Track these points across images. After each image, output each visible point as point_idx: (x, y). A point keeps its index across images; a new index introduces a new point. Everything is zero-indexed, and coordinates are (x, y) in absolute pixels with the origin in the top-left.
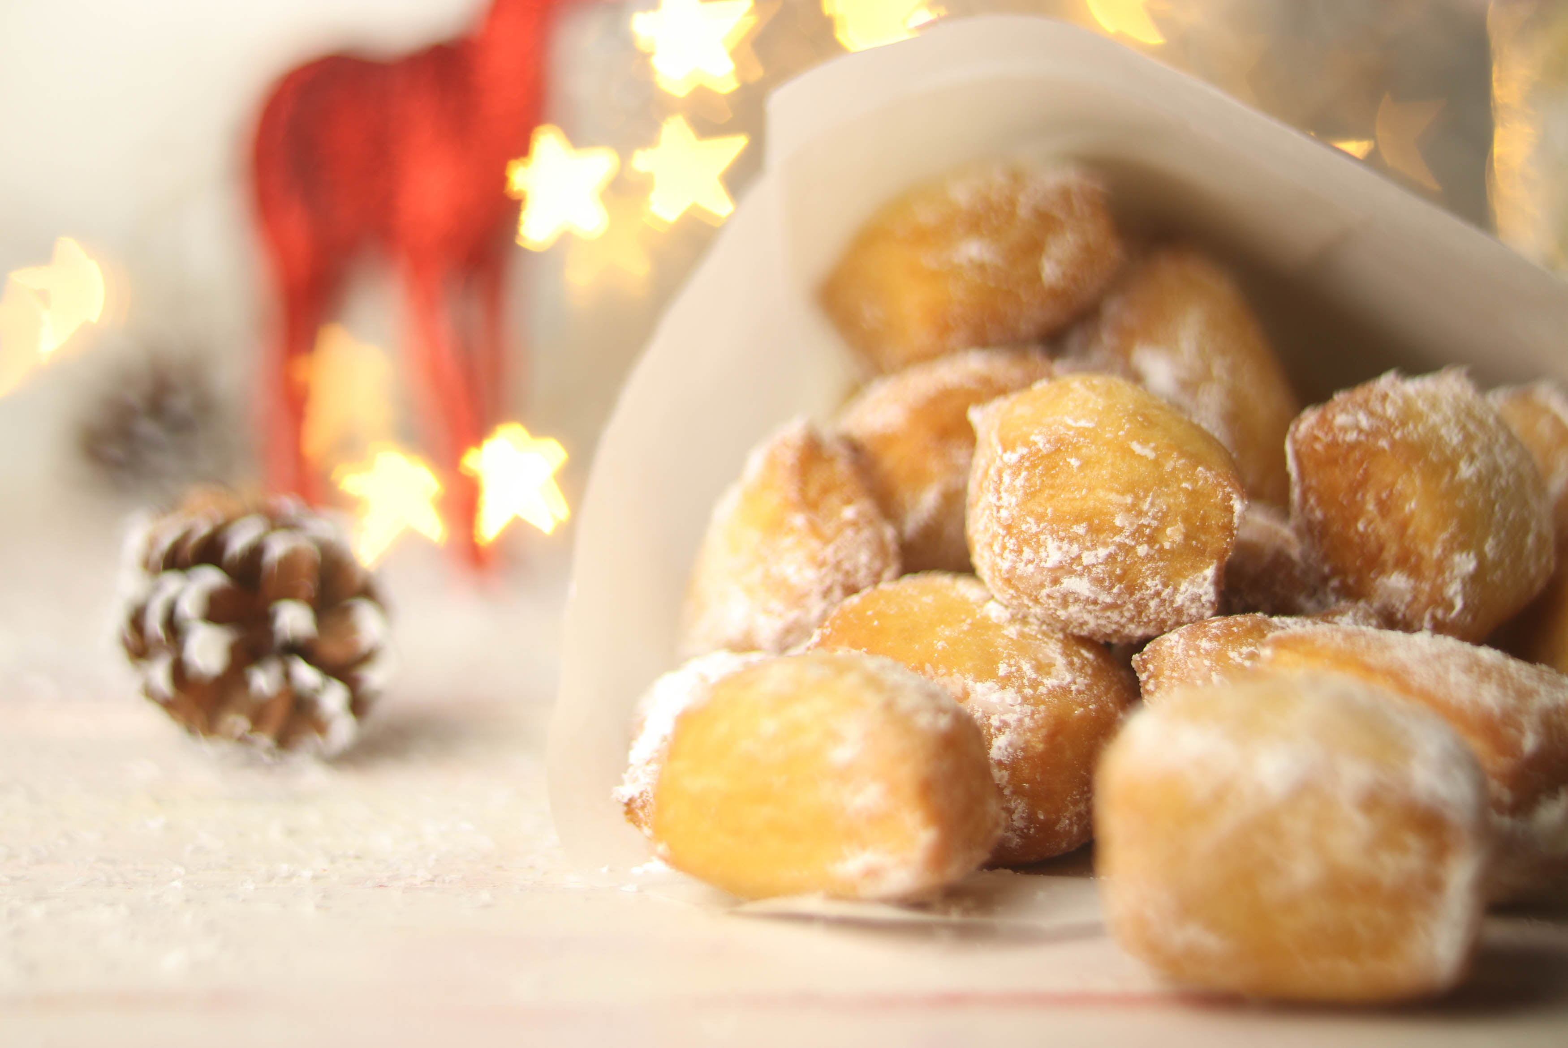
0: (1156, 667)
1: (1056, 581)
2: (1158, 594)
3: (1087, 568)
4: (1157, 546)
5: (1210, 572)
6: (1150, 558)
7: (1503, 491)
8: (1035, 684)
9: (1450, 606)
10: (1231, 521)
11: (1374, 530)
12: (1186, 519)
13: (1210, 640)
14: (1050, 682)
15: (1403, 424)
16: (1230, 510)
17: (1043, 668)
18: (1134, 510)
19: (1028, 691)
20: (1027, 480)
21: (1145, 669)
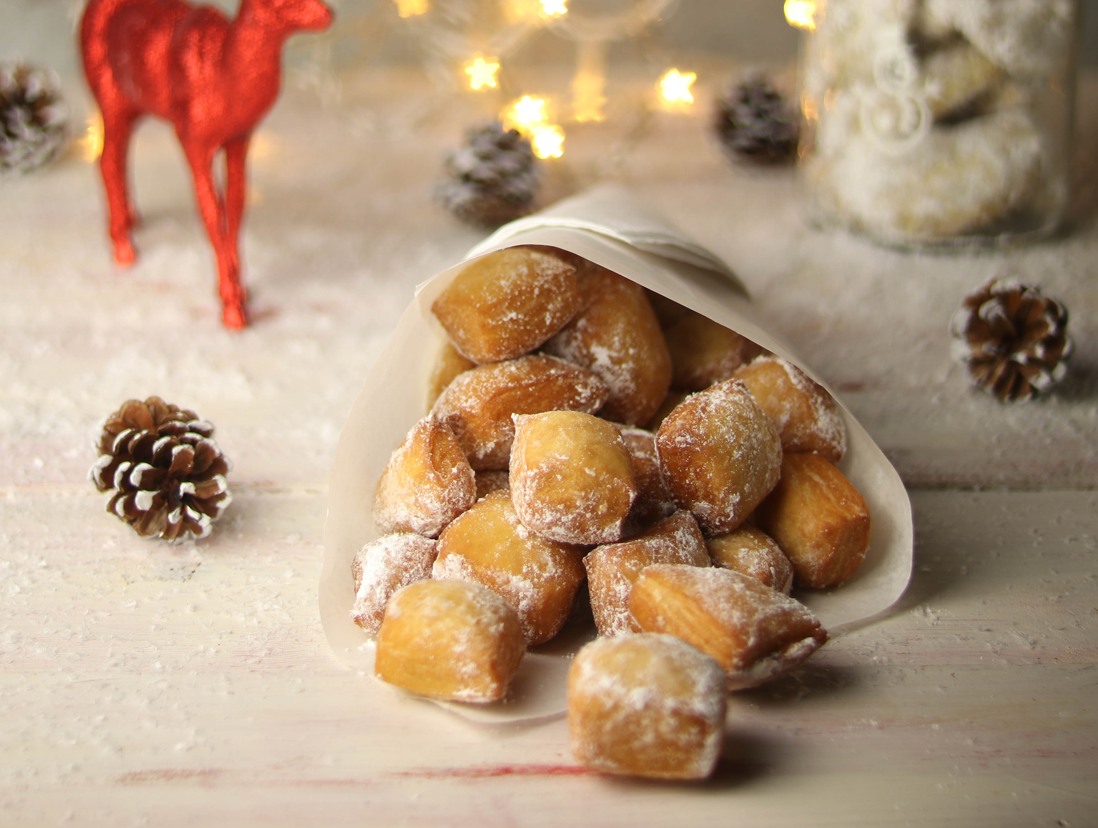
0: (593, 563)
1: (549, 528)
2: (595, 533)
3: (564, 524)
4: (595, 513)
5: (618, 523)
6: (592, 518)
7: (755, 458)
8: (539, 577)
9: (728, 516)
10: (629, 500)
11: (693, 484)
12: (609, 501)
13: (617, 557)
14: (546, 575)
15: (708, 437)
16: (629, 496)
17: (542, 567)
18: (586, 498)
19: (536, 580)
20: (538, 483)
21: (588, 564)
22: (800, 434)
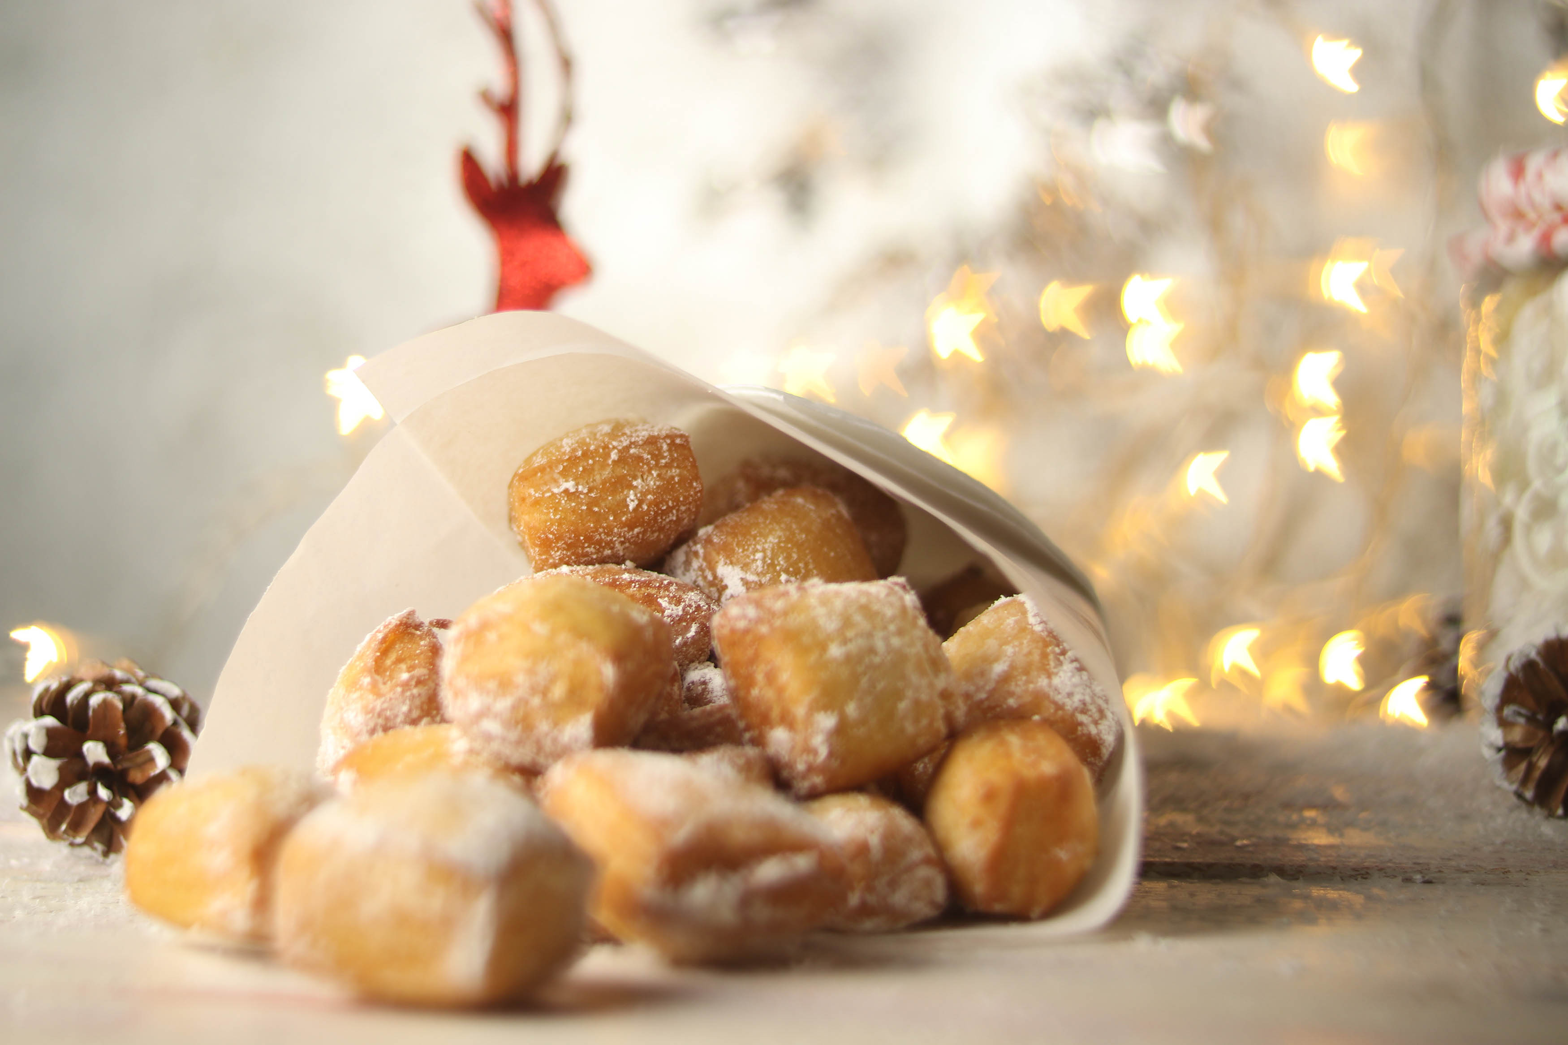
1: (478, 723)
3: (498, 715)
4: (547, 700)
6: (542, 708)
9: (818, 755)
11: (764, 696)
12: (570, 682)
15: (787, 616)
16: (604, 676)
18: (532, 673)
22: (1018, 690)
